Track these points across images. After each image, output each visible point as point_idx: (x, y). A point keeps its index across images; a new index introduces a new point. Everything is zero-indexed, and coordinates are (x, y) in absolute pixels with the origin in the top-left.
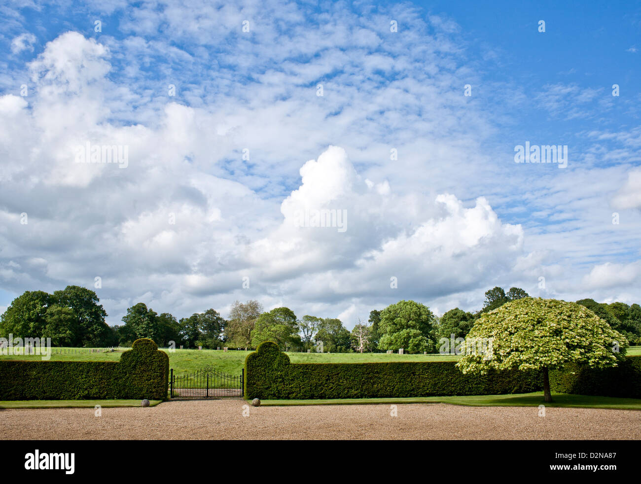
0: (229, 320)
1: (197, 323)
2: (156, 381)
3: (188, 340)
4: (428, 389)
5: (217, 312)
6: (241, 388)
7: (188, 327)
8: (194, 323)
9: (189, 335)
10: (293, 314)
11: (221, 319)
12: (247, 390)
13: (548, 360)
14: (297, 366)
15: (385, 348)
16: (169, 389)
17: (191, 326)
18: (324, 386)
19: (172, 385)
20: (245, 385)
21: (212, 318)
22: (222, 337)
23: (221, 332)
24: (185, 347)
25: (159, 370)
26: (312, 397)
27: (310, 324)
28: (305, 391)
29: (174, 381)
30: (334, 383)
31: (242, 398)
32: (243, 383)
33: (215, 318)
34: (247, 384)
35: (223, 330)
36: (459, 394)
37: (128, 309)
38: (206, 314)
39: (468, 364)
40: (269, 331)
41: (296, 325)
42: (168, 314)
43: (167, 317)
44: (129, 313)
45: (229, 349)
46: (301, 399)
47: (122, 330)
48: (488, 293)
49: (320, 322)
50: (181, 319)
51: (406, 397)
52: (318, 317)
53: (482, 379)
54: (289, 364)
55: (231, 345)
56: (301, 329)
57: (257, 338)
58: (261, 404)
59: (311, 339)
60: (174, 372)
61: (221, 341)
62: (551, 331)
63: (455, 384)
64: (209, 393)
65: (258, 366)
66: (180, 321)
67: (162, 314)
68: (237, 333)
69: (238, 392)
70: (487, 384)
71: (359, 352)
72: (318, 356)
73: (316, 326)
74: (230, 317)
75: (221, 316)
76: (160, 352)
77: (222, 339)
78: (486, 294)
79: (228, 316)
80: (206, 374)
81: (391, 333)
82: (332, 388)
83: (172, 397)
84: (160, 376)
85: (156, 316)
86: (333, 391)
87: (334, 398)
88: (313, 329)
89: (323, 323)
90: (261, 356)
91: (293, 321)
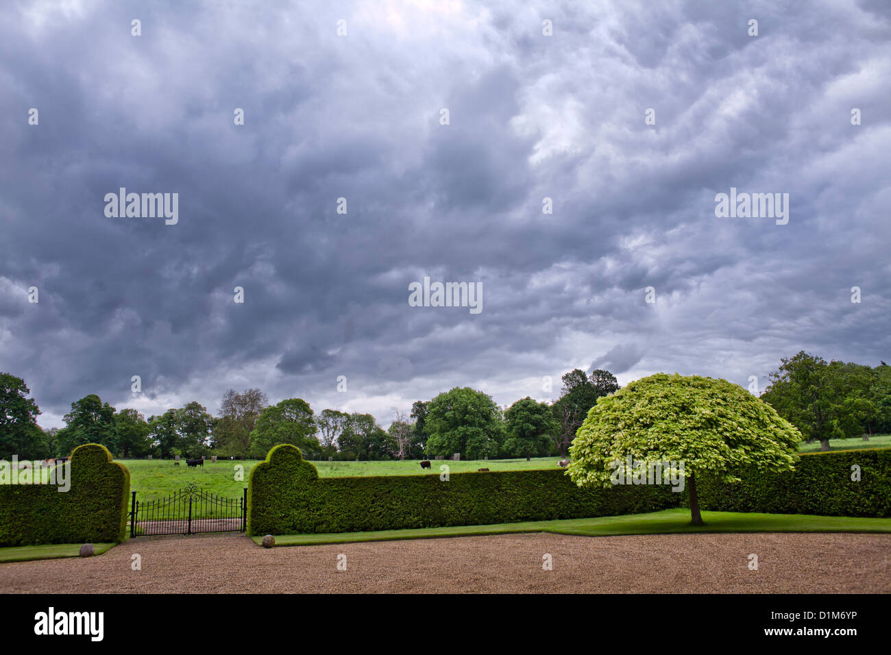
0: (220, 417)
1: (173, 422)
2: (107, 511)
3: (159, 446)
4: (518, 511)
5: (203, 406)
6: (241, 518)
7: (161, 429)
8: (169, 422)
9: (161, 440)
10: (309, 407)
11: (207, 416)
12: (252, 522)
13: (704, 463)
14: (329, 482)
15: (434, 452)
16: (129, 523)
17: (165, 427)
18: (368, 511)
19: (133, 517)
20: (248, 513)
21: (195, 416)
22: (209, 441)
23: (206, 434)
24: (155, 457)
25: (114, 494)
26: (351, 529)
27: (331, 421)
28: (341, 520)
29: (137, 511)
30: (383, 507)
31: (243, 534)
32: (245, 509)
33: (199, 415)
34: (252, 511)
35: (210, 431)
36: (562, 518)
37: (73, 404)
38: (186, 410)
39: (585, 472)
40: (276, 431)
41: (313, 423)
42: (132, 410)
43: (130, 414)
44: (75, 410)
45: (219, 458)
46: (334, 532)
47: (62, 435)
48: (566, 377)
49: (344, 419)
50: (150, 416)
51: (488, 523)
52: (342, 412)
53: (593, 493)
54: (316, 479)
55: (222, 453)
56: (319, 429)
57: (258, 442)
58: (276, 543)
59: (333, 442)
60: (137, 495)
61: (208, 448)
62: (703, 420)
63: (556, 502)
64: (192, 527)
65: (270, 483)
66: (149, 420)
67: (122, 411)
68: (230, 435)
69: (237, 523)
70: (600, 501)
71: (398, 459)
72: (345, 466)
73: (339, 424)
74: (221, 413)
75: (207, 413)
76: (116, 465)
77: (209, 444)
78: (564, 378)
79: (218, 413)
80: (188, 496)
81: (442, 431)
82: (380, 513)
83: (133, 536)
84: (115, 504)
85: (114, 413)
86: (382, 518)
87: (383, 529)
88: (335, 428)
89: (350, 419)
90: (275, 467)
91: (308, 417)
